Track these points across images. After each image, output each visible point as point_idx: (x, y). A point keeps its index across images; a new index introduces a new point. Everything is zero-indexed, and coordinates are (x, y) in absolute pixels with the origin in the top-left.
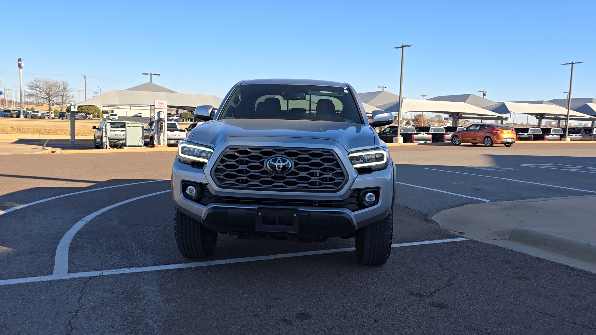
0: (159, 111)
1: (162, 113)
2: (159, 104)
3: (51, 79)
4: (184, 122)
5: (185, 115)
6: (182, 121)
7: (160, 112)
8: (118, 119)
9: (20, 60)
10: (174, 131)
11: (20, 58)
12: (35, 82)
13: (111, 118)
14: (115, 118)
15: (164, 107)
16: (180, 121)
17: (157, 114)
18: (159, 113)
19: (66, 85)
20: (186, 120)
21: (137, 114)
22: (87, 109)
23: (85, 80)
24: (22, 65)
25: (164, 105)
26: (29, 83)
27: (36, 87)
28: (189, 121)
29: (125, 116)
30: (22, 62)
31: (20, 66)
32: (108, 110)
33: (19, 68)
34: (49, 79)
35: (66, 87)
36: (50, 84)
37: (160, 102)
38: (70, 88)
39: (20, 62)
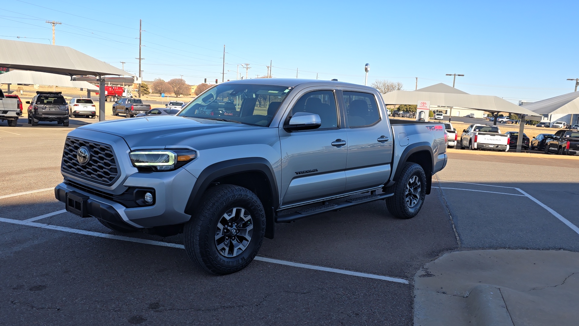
0: (420, 111)
1: (423, 113)
2: (422, 104)
3: (389, 81)
4: (514, 124)
5: (515, 117)
6: (511, 123)
7: (422, 113)
8: (443, 118)
9: (367, 65)
10: (495, 136)
11: (367, 63)
12: (376, 83)
13: (437, 118)
14: (440, 118)
15: (426, 107)
16: (509, 124)
17: (418, 114)
18: (420, 113)
19: (401, 86)
20: (516, 122)
21: (469, 114)
22: (415, 108)
23: (417, 82)
24: (369, 69)
25: (426, 106)
26: (372, 85)
27: (377, 88)
28: (519, 123)
29: (458, 116)
30: (369, 67)
31: (366, 70)
32: (442, 110)
33: (366, 71)
34: (388, 81)
35: (400, 88)
36: (388, 85)
37: (423, 103)
38: (403, 89)
39: (367, 67)
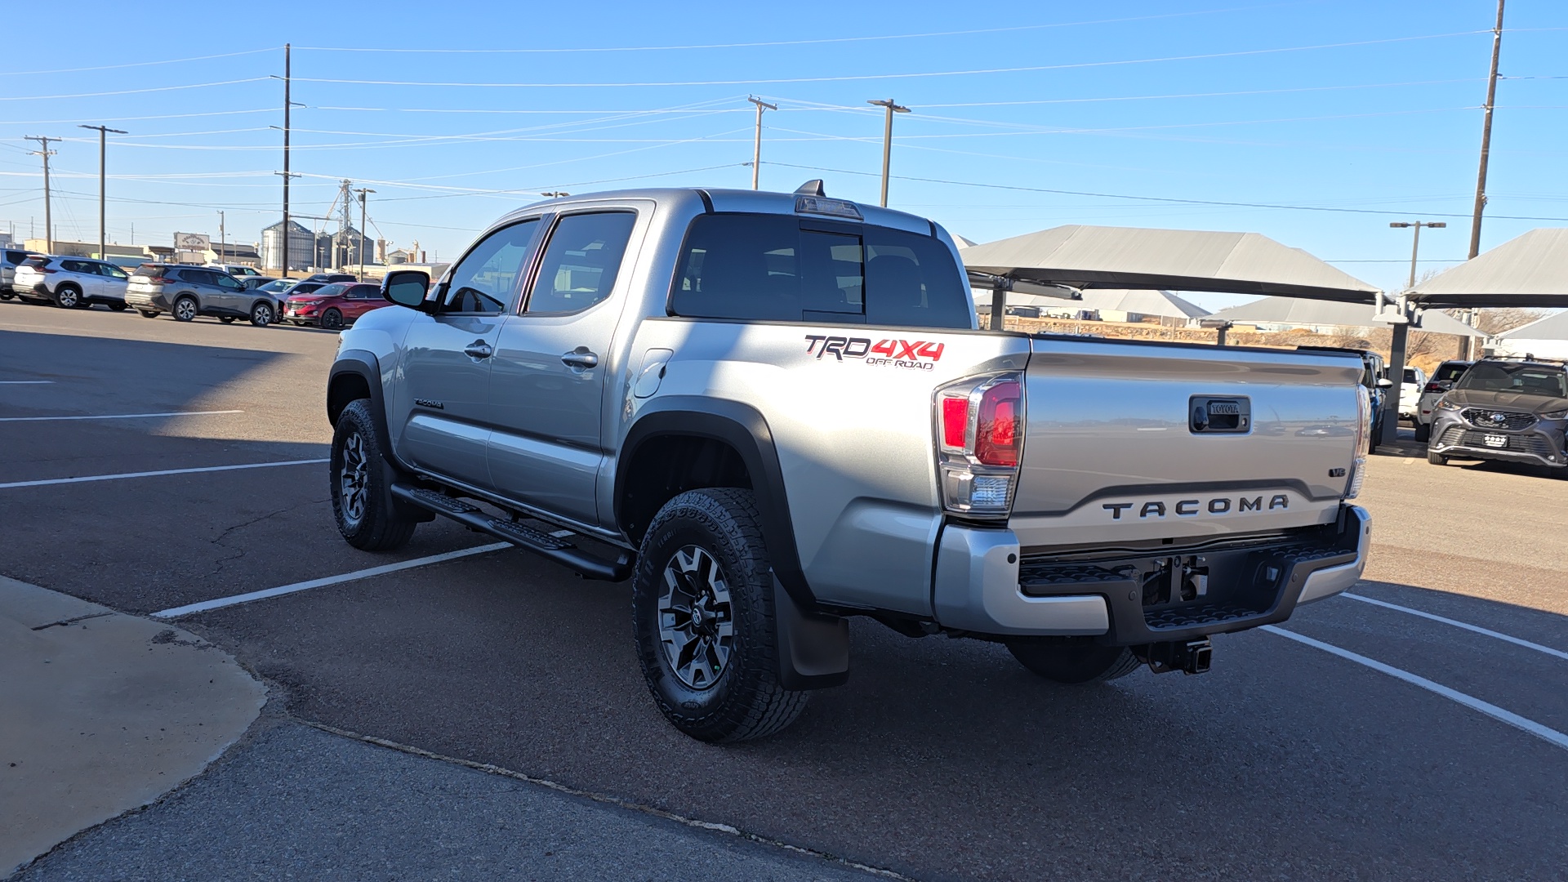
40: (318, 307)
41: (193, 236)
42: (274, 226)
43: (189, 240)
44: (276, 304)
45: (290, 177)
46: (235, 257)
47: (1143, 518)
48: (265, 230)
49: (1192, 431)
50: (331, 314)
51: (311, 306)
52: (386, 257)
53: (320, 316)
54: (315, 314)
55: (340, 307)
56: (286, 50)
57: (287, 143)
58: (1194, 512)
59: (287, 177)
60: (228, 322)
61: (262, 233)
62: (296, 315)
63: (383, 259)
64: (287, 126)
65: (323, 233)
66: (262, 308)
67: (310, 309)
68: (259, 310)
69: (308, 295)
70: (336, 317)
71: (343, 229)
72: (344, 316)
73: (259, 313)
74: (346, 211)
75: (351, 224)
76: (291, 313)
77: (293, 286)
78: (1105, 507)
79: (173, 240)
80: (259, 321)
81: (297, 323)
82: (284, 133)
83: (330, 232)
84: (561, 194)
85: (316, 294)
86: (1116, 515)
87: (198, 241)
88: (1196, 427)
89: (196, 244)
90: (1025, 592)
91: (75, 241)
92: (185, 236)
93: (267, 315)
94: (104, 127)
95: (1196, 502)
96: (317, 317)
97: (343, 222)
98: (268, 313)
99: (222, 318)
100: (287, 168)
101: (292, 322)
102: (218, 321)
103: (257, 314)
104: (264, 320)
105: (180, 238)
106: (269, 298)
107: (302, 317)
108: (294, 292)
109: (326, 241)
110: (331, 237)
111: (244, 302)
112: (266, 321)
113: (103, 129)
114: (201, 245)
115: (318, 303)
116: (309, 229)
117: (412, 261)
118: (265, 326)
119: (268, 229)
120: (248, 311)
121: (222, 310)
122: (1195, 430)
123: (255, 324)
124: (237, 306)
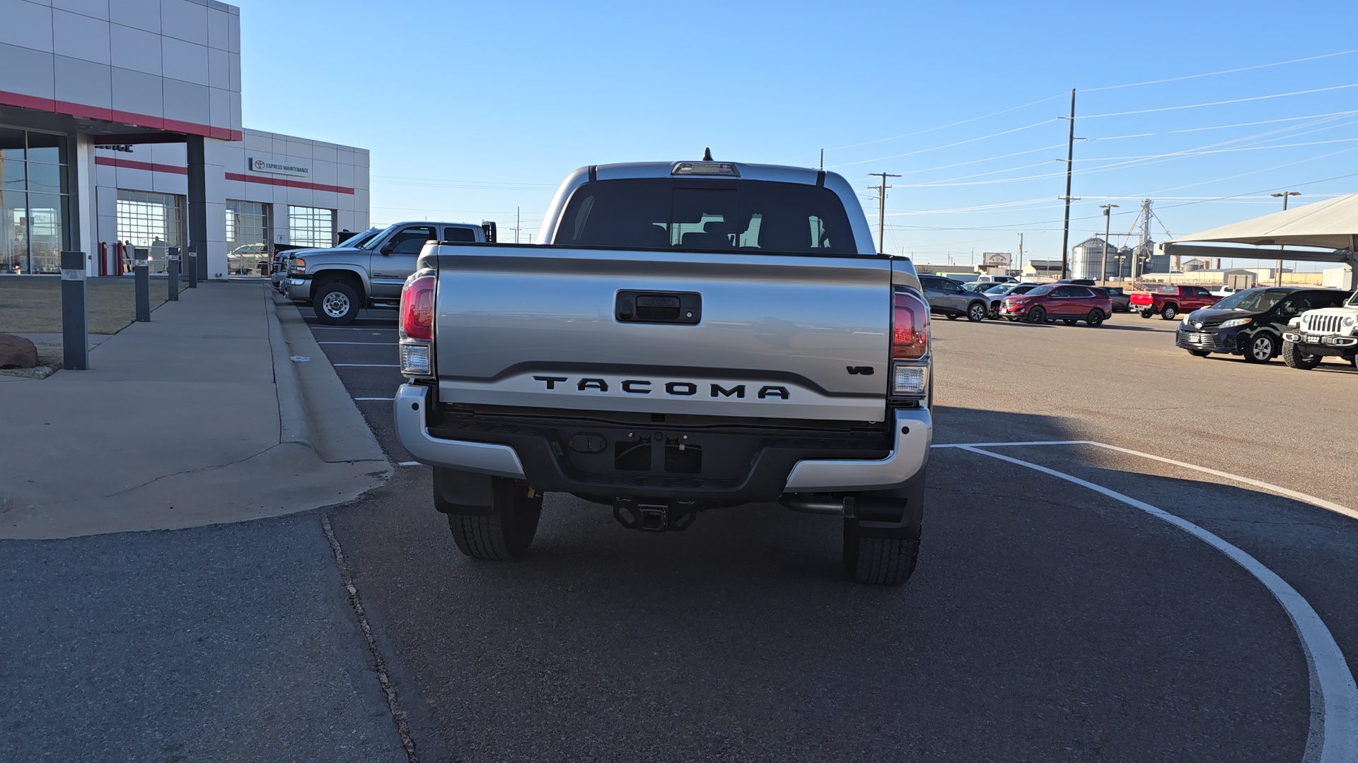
40: (1025, 305)
41: (998, 255)
42: (1083, 244)
43: (994, 258)
44: (989, 304)
45: (1071, 201)
46: (1048, 271)
47: (581, 391)
48: (1076, 247)
49: (617, 318)
50: (1036, 311)
51: (1020, 304)
52: (1182, 266)
53: (1027, 313)
54: (1022, 311)
55: (1045, 305)
56: (1072, 95)
57: (1070, 169)
58: (648, 392)
59: (1068, 201)
60: (953, 319)
61: (1073, 250)
62: (1008, 312)
63: (1179, 267)
64: (1070, 157)
65: (1125, 247)
66: (977, 307)
67: (1019, 307)
68: (974, 308)
69: (1021, 296)
70: (1041, 313)
71: (1143, 242)
72: (1047, 312)
73: (974, 310)
74: (1147, 227)
75: (1150, 238)
76: (1003, 311)
77: (1011, 289)
78: (537, 378)
79: (982, 259)
80: (974, 318)
81: (1010, 318)
82: (1067, 163)
83: (1131, 246)
84: (1291, 194)
85: (1028, 294)
86: (550, 386)
87: (1001, 258)
88: (622, 317)
89: (1000, 261)
90: (432, 434)
91: (926, 264)
92: (991, 255)
93: (981, 313)
94: (885, 173)
95: (648, 383)
96: (1024, 313)
97: (1143, 237)
98: (982, 311)
99: (948, 316)
100: (1068, 193)
101: (1007, 319)
102: (946, 318)
103: (973, 311)
104: (978, 316)
105: (988, 257)
106: (982, 299)
107: (1013, 314)
108: (1012, 294)
109: (1128, 253)
110: (1132, 250)
111: (962, 302)
112: (980, 317)
113: (884, 175)
114: (1004, 261)
115: (1025, 302)
116: (1112, 244)
117: (1208, 267)
118: (979, 321)
119: (1078, 246)
120: (965, 310)
121: (945, 309)
122: (621, 318)
123: (971, 320)
124: (956, 306)
